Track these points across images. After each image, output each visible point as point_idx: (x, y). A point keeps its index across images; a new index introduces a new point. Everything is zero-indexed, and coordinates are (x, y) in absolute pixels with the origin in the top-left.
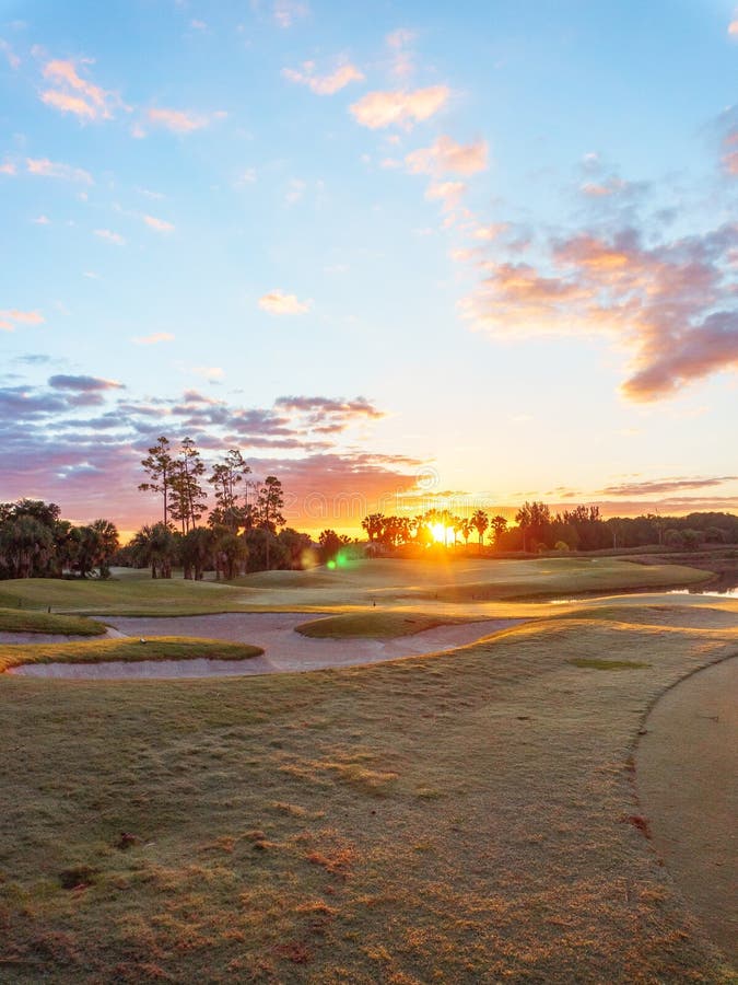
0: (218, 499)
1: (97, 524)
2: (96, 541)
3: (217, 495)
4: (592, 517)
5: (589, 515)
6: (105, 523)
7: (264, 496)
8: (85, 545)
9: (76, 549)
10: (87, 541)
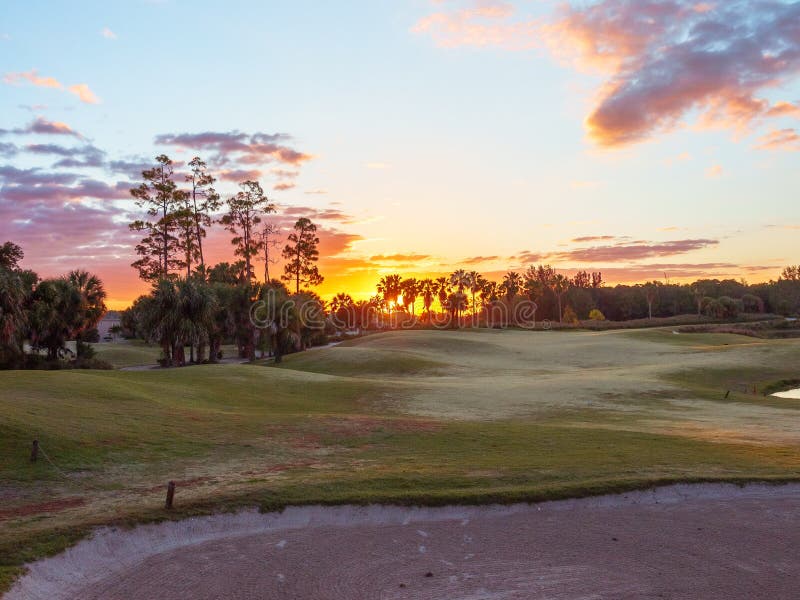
0: (236, 247)
1: (73, 277)
2: (76, 301)
3: (235, 241)
4: (595, 284)
5: (591, 281)
6: (84, 276)
7: (293, 245)
8: (60, 308)
9: (47, 315)
10: (63, 302)
